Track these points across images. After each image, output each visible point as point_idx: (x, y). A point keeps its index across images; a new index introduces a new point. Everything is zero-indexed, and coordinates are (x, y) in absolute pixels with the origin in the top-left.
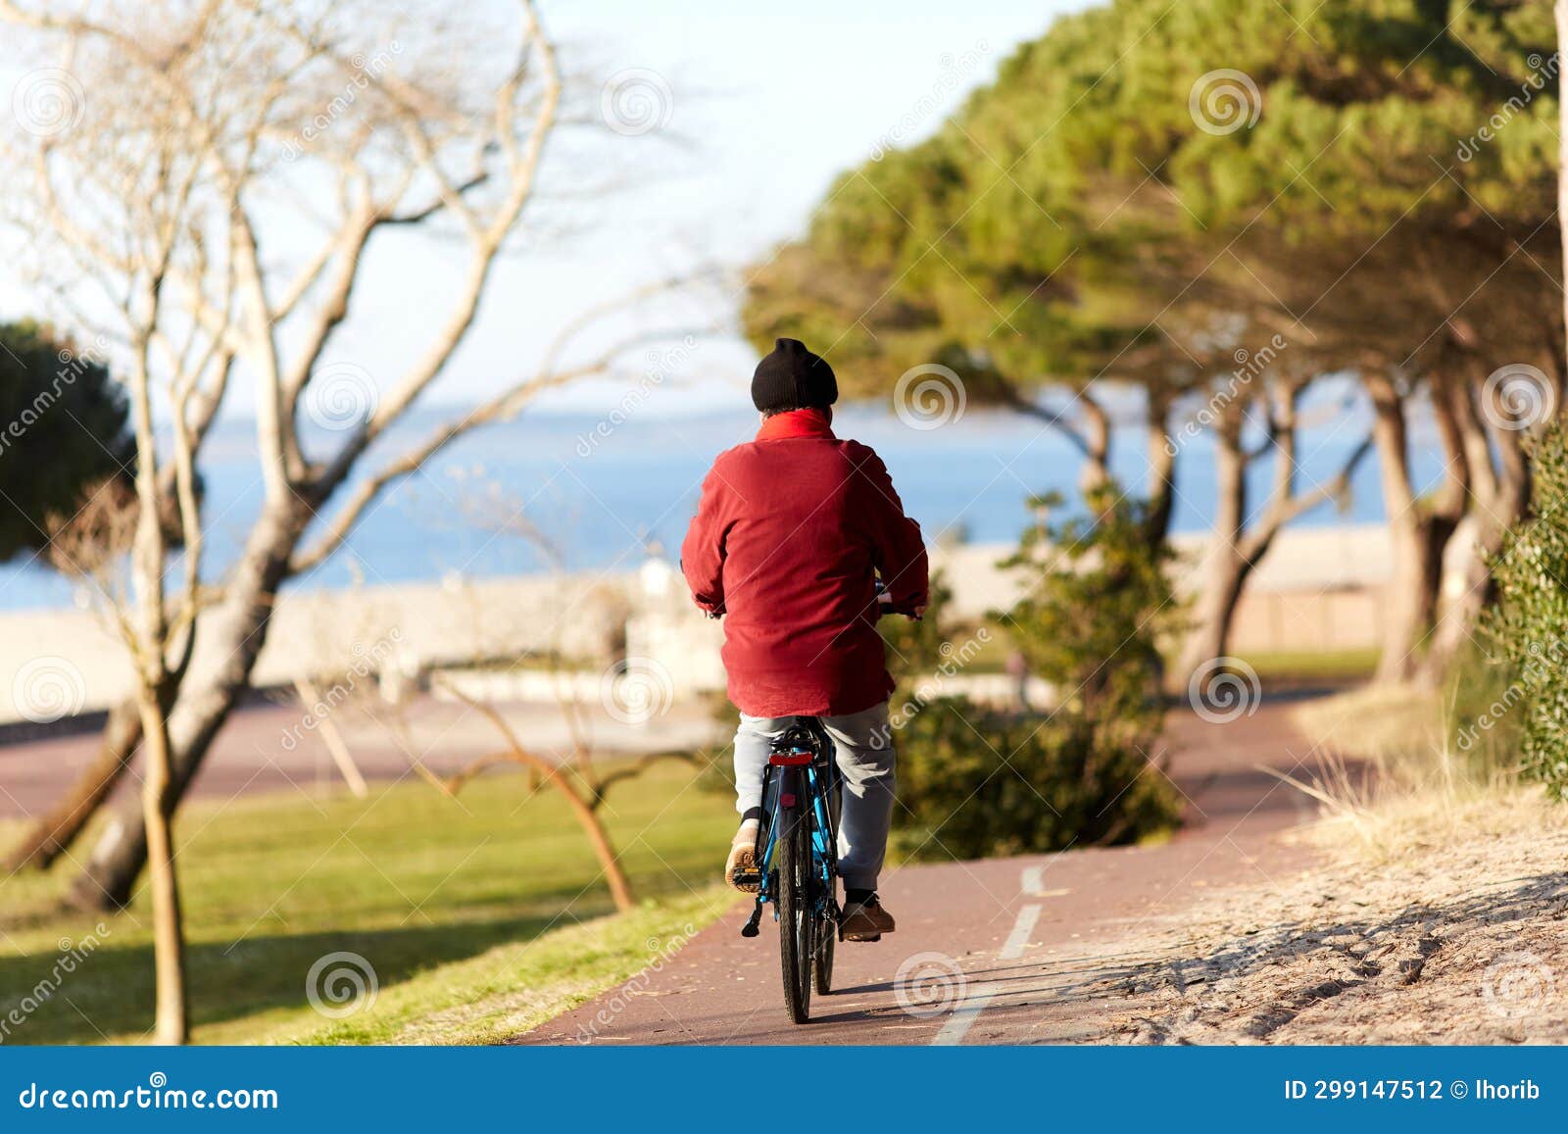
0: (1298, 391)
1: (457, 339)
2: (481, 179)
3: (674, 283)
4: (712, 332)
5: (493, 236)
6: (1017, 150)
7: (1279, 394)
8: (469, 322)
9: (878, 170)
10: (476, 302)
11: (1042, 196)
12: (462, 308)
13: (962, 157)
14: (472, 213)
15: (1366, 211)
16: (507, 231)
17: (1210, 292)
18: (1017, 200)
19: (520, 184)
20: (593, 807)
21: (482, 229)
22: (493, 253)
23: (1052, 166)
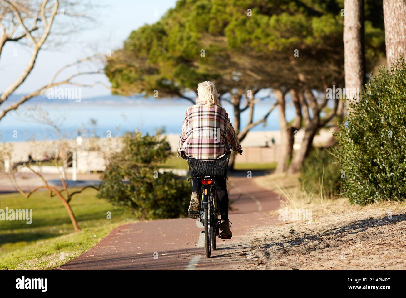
0: (255, 93)
1: (29, 73)
2: (36, 29)
3: (89, 59)
4: (98, 72)
5: (39, 44)
6: (182, 26)
7: (250, 93)
8: (32, 68)
9: (144, 30)
10: (34, 62)
11: (189, 38)
12: (30, 64)
13: (166, 28)
14: (33, 38)
15: (277, 45)
16: (43, 43)
17: (234, 65)
18: (182, 39)
19: (47, 31)
20: (68, 201)
21: (36, 42)
22: (39, 49)
23: (191, 30)
